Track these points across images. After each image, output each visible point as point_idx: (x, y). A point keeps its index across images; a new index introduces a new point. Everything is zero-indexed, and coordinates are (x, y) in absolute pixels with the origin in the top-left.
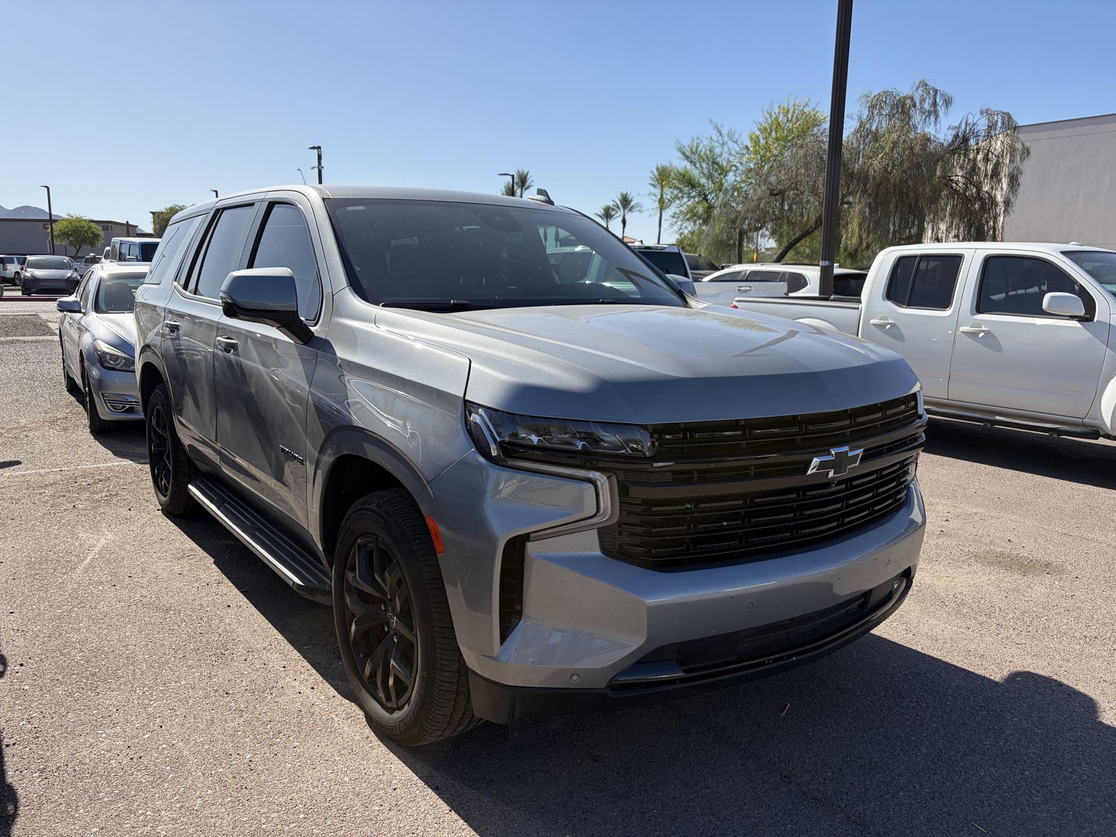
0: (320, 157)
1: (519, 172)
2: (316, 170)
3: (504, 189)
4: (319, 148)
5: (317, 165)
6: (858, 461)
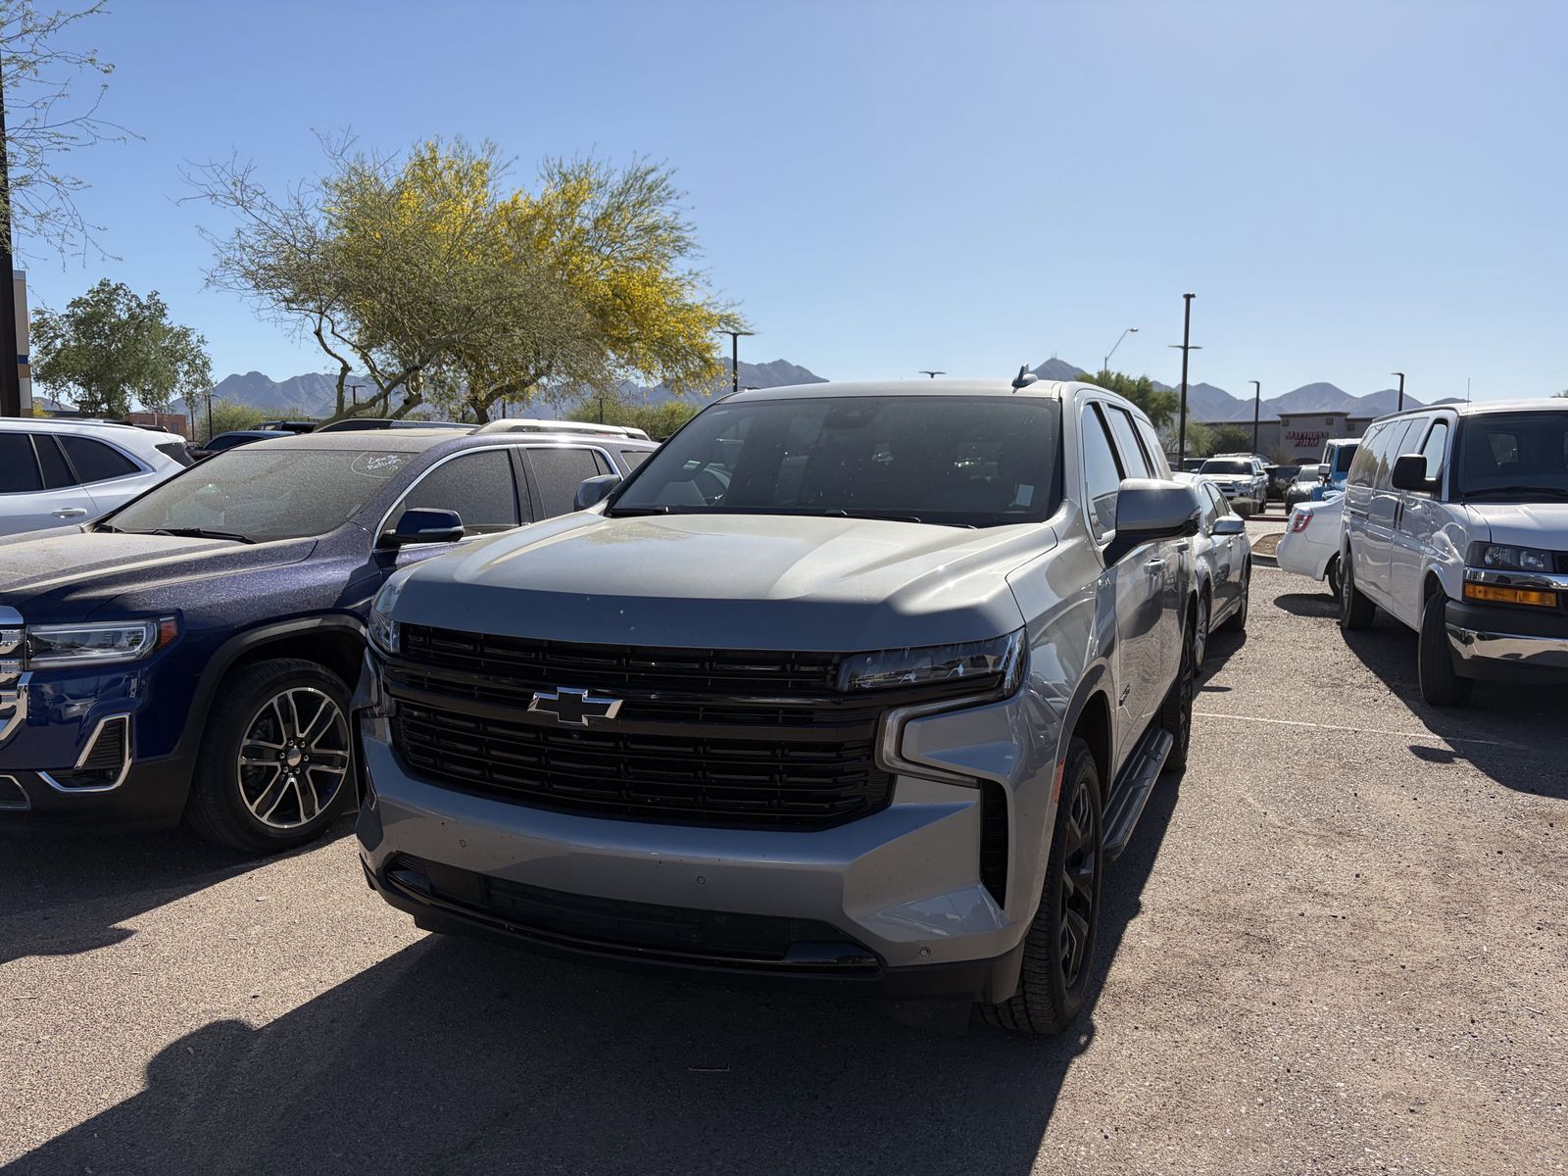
6: (612, 713)
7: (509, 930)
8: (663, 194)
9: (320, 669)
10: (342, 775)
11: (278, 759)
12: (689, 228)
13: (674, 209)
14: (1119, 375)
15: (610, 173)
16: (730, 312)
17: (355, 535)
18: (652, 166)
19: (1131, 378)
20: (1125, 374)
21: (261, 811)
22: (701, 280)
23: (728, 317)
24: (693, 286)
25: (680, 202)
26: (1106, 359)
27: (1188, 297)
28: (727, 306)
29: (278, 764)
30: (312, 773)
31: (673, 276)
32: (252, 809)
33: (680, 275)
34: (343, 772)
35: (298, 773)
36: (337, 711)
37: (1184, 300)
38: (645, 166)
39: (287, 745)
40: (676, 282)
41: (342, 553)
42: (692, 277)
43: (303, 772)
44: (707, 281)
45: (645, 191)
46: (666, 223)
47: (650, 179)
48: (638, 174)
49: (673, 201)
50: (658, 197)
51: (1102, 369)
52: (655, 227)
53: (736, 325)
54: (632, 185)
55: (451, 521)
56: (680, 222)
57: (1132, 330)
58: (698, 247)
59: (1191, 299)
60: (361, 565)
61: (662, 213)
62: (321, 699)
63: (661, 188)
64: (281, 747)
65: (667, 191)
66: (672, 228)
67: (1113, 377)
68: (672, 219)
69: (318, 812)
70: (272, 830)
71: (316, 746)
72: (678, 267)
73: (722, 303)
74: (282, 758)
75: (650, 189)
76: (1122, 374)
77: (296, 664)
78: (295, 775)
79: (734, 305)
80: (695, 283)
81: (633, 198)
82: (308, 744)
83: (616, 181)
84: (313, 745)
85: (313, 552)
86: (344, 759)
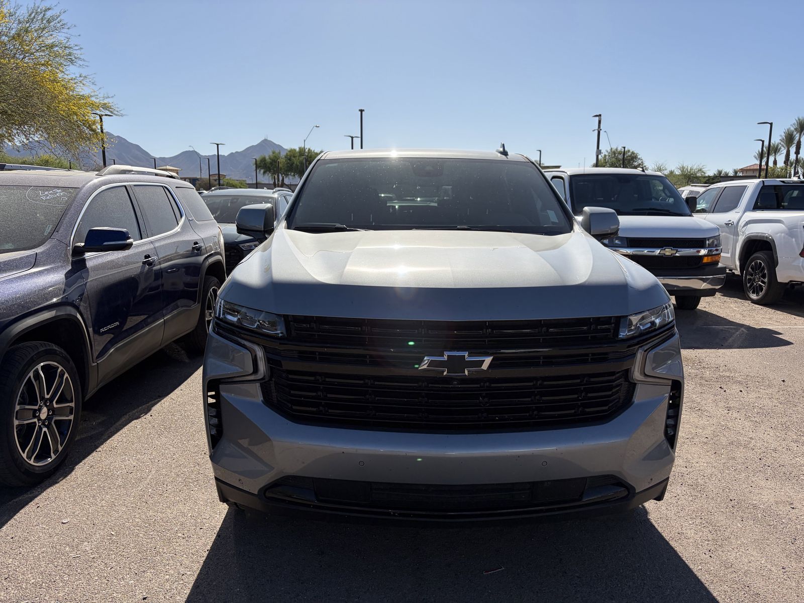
0: (600, 122)
1: (799, 120)
2: (596, 132)
3: (783, 135)
4: (600, 115)
5: (597, 128)
6: (485, 366)
7: (394, 515)
8: (58, 25)
9: (55, 347)
10: (71, 420)
11: (34, 417)
12: (77, 48)
13: (66, 35)
14: (309, 149)
15: (18, 7)
16: (106, 102)
17: (59, 248)
18: (48, 6)
19: (316, 151)
20: (312, 149)
21: (29, 458)
22: (88, 81)
23: (105, 104)
24: (83, 84)
25: (70, 31)
26: (305, 141)
27: (362, 111)
28: (104, 98)
29: (36, 420)
30: (56, 422)
31: (69, 77)
32: (24, 456)
33: (74, 77)
34: (72, 417)
35: (46, 424)
36: (66, 375)
37: (360, 112)
38: (43, 6)
39: (40, 406)
40: (71, 81)
41: (54, 262)
42: (82, 78)
43: (50, 423)
44: (93, 81)
45: (45, 22)
46: (61, 44)
47: (49, 14)
48: (39, 10)
49: (65, 30)
50: (55, 27)
51: (303, 146)
52: (52, 46)
53: (110, 110)
54: (34, 17)
55: (124, 236)
56: (71, 43)
57: (317, 126)
58: (84, 61)
59: (363, 112)
60: (68, 270)
61: (59, 37)
62: (58, 368)
63: (56, 21)
64: (36, 407)
65: (61, 23)
66: (66, 47)
67: (307, 150)
68: (65, 41)
69: (60, 449)
70: (37, 469)
71: (57, 403)
72: (71, 72)
73: (101, 95)
74: (37, 415)
75: (49, 21)
76: (311, 149)
77: (42, 346)
78: (46, 426)
79: (109, 97)
80: (84, 82)
81: (36, 25)
82: (51, 402)
83: (23, 13)
84: (54, 402)
85: (35, 261)
86: (71, 408)
